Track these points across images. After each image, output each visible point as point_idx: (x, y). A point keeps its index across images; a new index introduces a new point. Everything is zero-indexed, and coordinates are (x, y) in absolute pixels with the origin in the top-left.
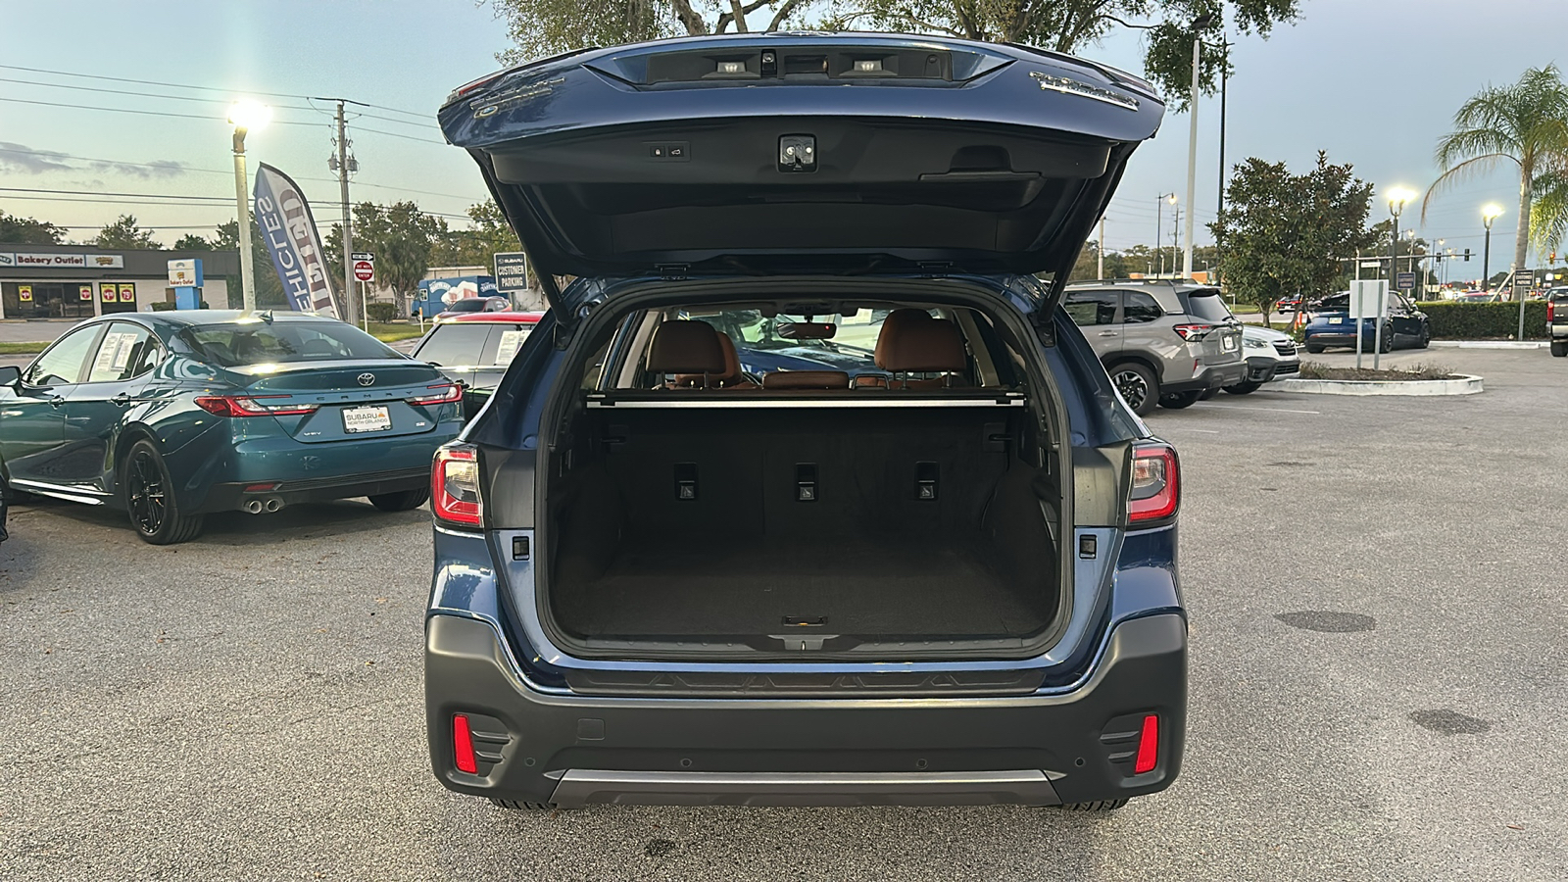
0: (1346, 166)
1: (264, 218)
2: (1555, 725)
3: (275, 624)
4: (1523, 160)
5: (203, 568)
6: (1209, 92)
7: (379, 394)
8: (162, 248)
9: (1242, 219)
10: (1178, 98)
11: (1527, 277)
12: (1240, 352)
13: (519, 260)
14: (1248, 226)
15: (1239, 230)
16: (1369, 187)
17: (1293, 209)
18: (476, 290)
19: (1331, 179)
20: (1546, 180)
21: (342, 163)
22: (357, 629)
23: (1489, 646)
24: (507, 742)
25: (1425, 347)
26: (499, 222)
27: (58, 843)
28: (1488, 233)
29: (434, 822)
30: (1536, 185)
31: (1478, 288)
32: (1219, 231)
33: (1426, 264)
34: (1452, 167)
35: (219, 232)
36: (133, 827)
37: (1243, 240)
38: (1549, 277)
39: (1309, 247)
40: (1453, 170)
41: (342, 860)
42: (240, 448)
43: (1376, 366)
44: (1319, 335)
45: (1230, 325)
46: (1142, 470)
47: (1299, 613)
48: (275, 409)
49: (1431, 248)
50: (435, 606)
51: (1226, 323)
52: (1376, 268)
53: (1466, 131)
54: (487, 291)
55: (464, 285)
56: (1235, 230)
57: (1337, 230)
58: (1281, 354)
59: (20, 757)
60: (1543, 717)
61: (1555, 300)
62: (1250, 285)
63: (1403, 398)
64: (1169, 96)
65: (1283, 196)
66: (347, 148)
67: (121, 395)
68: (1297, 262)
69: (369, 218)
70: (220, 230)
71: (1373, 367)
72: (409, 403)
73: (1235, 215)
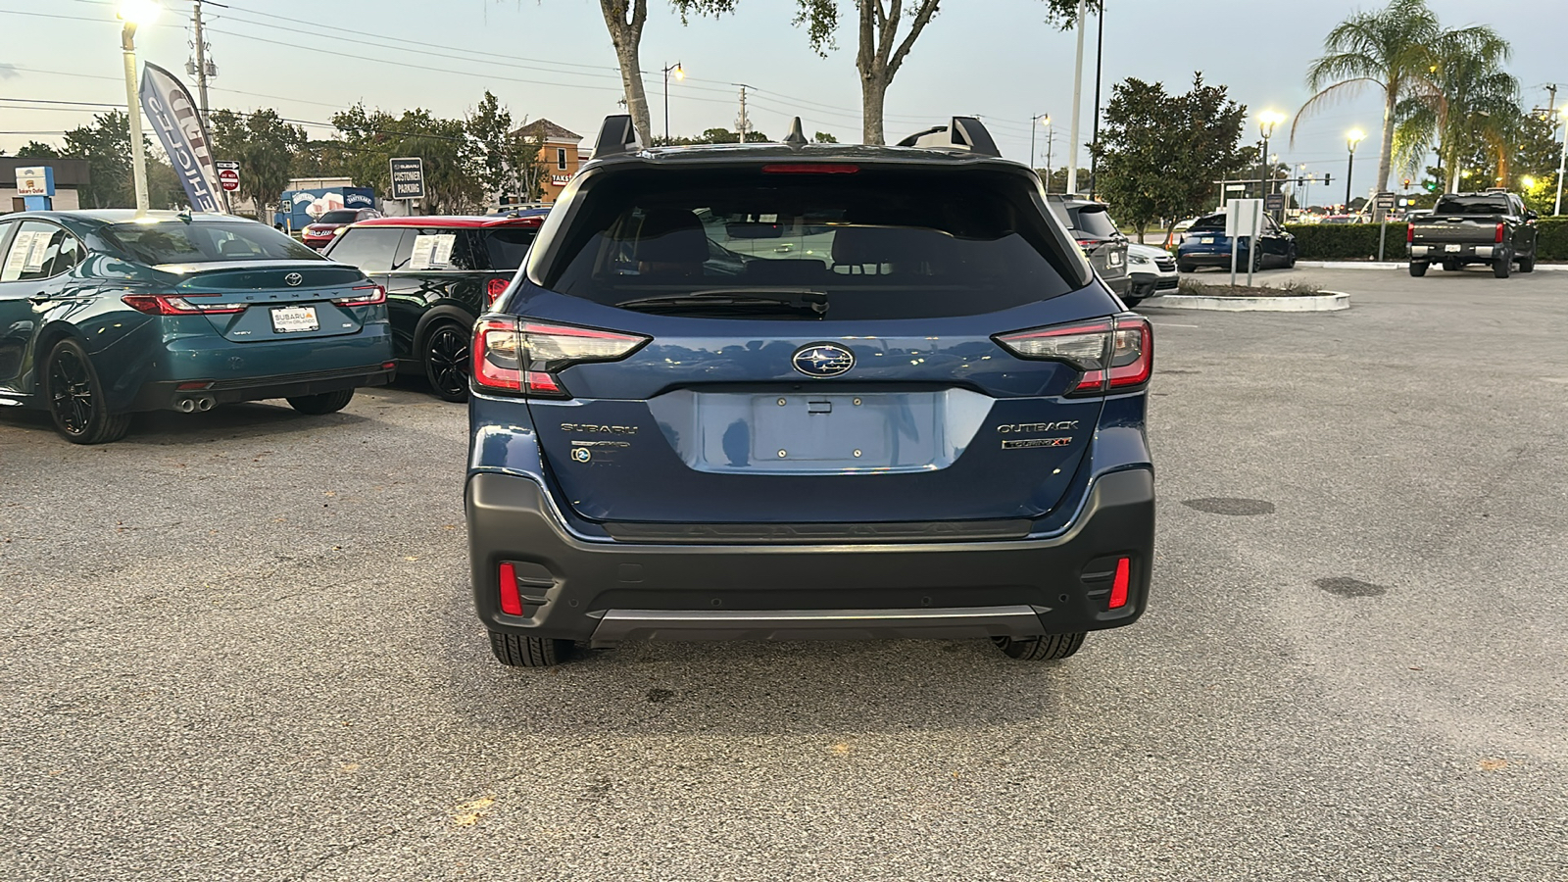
0: (1221, 87)
1: (158, 117)
2: (1442, 589)
3: (230, 514)
4: (1388, 85)
5: (139, 466)
6: (1093, 10)
7: (306, 294)
8: (5, 155)
9: (1119, 139)
10: (1063, 15)
11: (1389, 200)
12: (1124, 268)
13: (415, 166)
14: (1126, 146)
15: (1117, 151)
16: (1243, 108)
17: (1170, 129)
18: (342, 202)
19: (1207, 99)
20: (1407, 105)
21: (201, 67)
22: (314, 519)
23: (1377, 525)
24: (551, 586)
25: (1291, 267)
26: (365, 131)
27: (82, 703)
28: (1351, 157)
29: (443, 679)
30: (1400, 109)
31: (1336, 212)
32: (1096, 151)
33: (1287, 189)
34: (1323, 90)
35: (66, 139)
36: (151, 688)
37: (1121, 160)
38: (1403, 202)
39: (1184, 167)
40: (1322, 93)
41: (364, 711)
42: (172, 347)
43: (1249, 283)
44: (1191, 254)
45: (1116, 241)
46: (1119, 341)
47: (1204, 500)
48: (205, 307)
49: (1292, 172)
50: (475, 466)
51: (1113, 239)
52: (1240, 191)
53: (1335, 55)
54: (353, 203)
55: (329, 196)
56: (1113, 150)
57: (1212, 150)
58: (1162, 271)
59: (16, 631)
60: (1431, 583)
61: (1415, 221)
62: (1127, 205)
63: (1276, 314)
64: (1054, 14)
65: (1161, 117)
66: (205, 51)
67: (39, 294)
68: (1172, 182)
69: (227, 125)
70: (68, 137)
71: (1246, 284)
72: (335, 304)
73: (1113, 135)
